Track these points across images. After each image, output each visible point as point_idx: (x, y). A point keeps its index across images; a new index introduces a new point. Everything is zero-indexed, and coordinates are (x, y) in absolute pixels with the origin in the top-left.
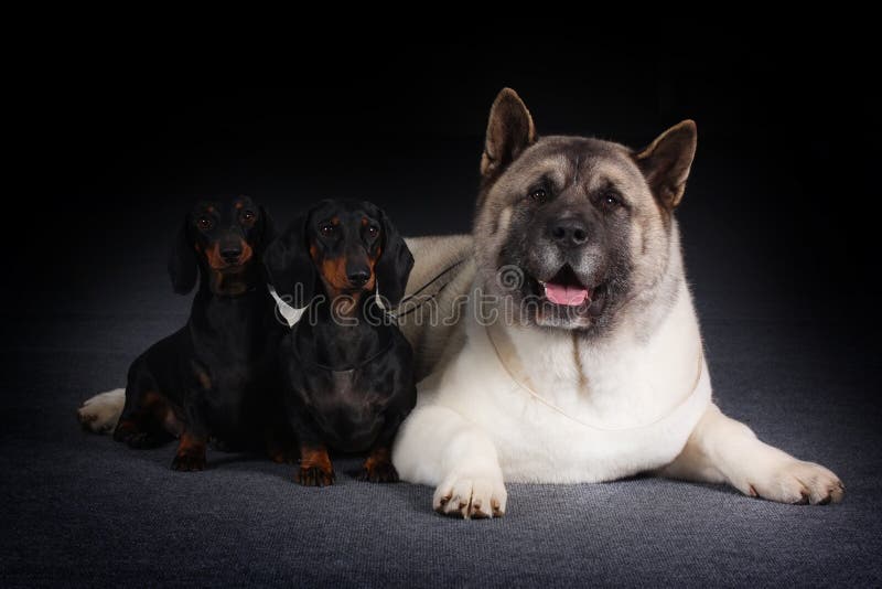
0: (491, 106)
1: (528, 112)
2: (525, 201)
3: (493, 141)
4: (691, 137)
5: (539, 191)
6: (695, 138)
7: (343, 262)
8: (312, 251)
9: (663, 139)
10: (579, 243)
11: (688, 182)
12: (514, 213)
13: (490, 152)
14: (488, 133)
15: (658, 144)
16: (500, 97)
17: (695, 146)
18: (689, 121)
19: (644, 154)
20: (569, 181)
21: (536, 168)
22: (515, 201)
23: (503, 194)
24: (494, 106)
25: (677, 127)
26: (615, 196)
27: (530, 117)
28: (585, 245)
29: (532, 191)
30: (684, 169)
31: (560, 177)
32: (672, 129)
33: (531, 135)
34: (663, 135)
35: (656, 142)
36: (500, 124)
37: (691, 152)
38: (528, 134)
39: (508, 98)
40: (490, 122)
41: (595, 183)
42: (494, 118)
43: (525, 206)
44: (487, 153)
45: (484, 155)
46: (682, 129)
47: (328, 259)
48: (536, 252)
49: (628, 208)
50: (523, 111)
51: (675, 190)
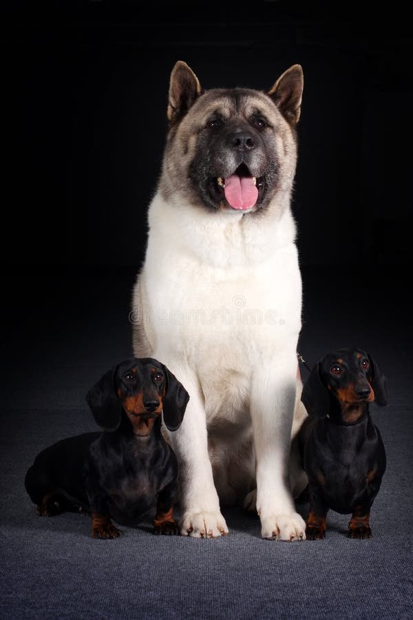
0: (170, 74)
1: (195, 75)
2: (205, 130)
3: (174, 97)
4: (299, 76)
5: (214, 122)
6: (302, 76)
7: (141, 396)
8: (119, 392)
9: (281, 80)
10: (250, 148)
11: (302, 106)
12: (198, 139)
13: (173, 105)
14: (170, 92)
15: (279, 82)
16: (176, 67)
17: (303, 81)
18: (297, 65)
19: (272, 91)
20: (232, 113)
21: (209, 108)
22: (198, 131)
23: (188, 127)
24: (172, 74)
25: (290, 70)
26: (263, 119)
27: (197, 79)
28: (254, 149)
29: (209, 123)
30: (298, 98)
31: (226, 112)
32: (286, 72)
33: (199, 89)
34: (282, 77)
35: (278, 82)
36: (177, 85)
37: (301, 86)
38: (196, 90)
39: (181, 68)
40: (171, 85)
41: (249, 111)
42: (173, 82)
43: (205, 133)
44: (171, 105)
45: (169, 107)
46: (293, 70)
47: (130, 396)
48: (221, 158)
49: (271, 127)
50: (191, 74)
51: (295, 113)
